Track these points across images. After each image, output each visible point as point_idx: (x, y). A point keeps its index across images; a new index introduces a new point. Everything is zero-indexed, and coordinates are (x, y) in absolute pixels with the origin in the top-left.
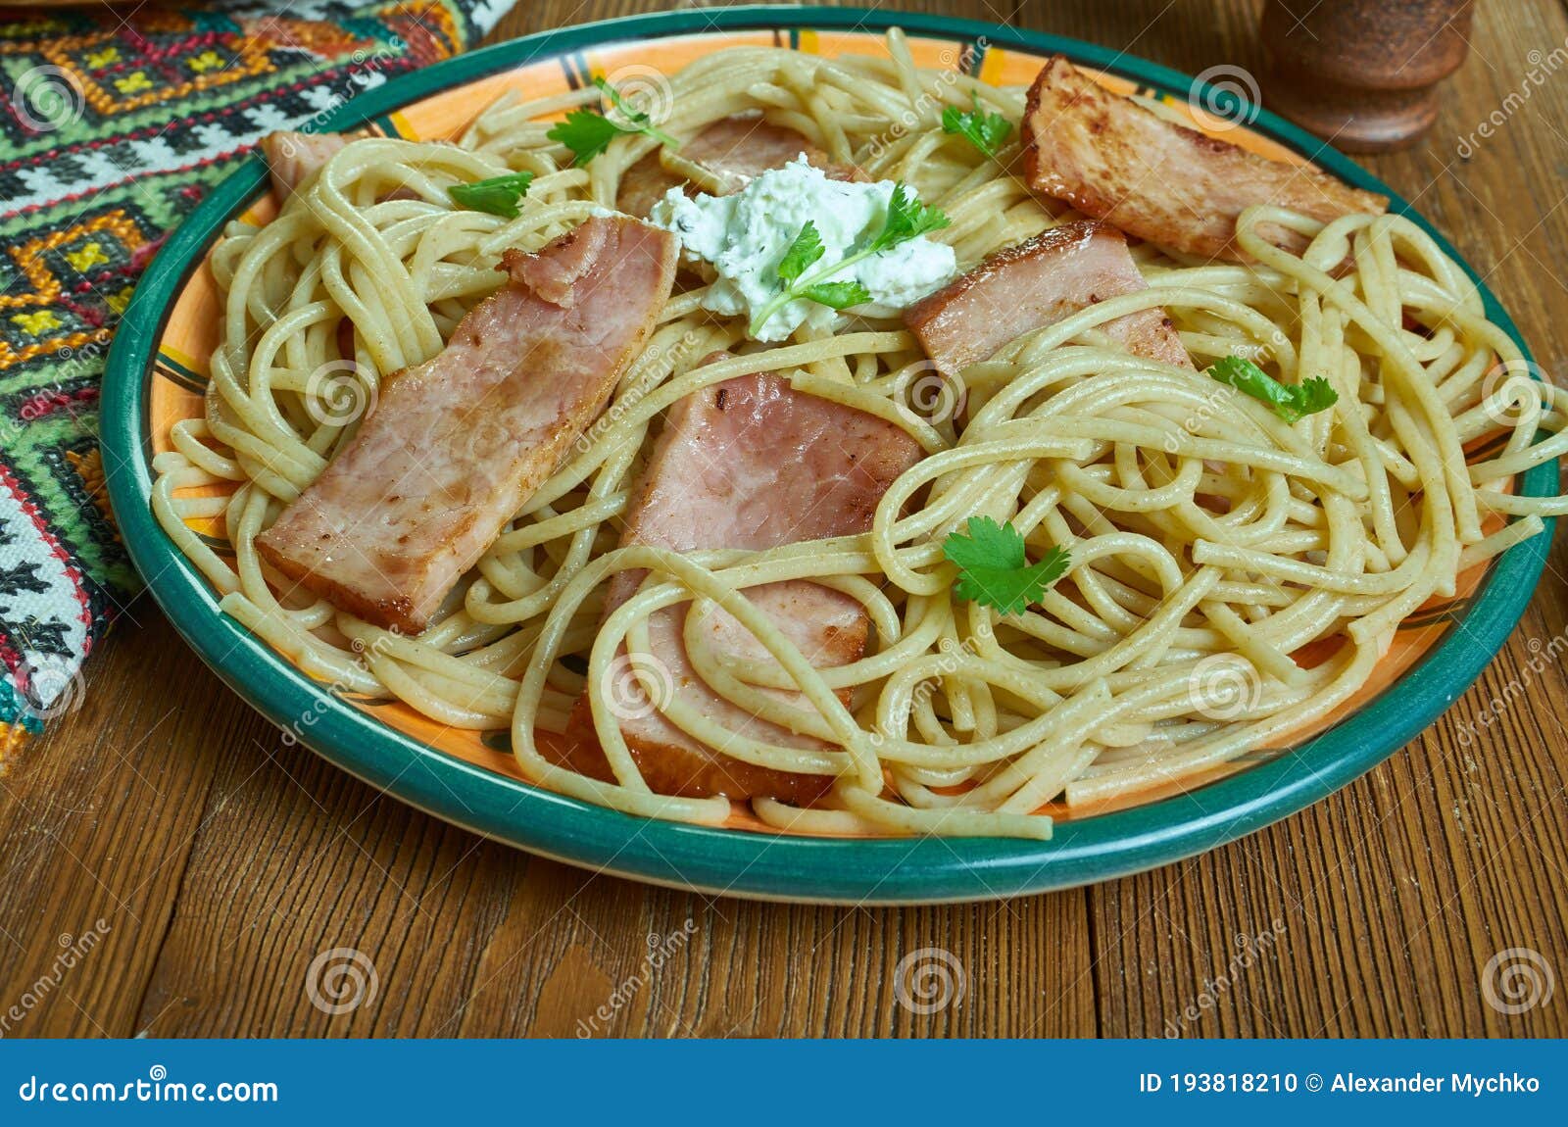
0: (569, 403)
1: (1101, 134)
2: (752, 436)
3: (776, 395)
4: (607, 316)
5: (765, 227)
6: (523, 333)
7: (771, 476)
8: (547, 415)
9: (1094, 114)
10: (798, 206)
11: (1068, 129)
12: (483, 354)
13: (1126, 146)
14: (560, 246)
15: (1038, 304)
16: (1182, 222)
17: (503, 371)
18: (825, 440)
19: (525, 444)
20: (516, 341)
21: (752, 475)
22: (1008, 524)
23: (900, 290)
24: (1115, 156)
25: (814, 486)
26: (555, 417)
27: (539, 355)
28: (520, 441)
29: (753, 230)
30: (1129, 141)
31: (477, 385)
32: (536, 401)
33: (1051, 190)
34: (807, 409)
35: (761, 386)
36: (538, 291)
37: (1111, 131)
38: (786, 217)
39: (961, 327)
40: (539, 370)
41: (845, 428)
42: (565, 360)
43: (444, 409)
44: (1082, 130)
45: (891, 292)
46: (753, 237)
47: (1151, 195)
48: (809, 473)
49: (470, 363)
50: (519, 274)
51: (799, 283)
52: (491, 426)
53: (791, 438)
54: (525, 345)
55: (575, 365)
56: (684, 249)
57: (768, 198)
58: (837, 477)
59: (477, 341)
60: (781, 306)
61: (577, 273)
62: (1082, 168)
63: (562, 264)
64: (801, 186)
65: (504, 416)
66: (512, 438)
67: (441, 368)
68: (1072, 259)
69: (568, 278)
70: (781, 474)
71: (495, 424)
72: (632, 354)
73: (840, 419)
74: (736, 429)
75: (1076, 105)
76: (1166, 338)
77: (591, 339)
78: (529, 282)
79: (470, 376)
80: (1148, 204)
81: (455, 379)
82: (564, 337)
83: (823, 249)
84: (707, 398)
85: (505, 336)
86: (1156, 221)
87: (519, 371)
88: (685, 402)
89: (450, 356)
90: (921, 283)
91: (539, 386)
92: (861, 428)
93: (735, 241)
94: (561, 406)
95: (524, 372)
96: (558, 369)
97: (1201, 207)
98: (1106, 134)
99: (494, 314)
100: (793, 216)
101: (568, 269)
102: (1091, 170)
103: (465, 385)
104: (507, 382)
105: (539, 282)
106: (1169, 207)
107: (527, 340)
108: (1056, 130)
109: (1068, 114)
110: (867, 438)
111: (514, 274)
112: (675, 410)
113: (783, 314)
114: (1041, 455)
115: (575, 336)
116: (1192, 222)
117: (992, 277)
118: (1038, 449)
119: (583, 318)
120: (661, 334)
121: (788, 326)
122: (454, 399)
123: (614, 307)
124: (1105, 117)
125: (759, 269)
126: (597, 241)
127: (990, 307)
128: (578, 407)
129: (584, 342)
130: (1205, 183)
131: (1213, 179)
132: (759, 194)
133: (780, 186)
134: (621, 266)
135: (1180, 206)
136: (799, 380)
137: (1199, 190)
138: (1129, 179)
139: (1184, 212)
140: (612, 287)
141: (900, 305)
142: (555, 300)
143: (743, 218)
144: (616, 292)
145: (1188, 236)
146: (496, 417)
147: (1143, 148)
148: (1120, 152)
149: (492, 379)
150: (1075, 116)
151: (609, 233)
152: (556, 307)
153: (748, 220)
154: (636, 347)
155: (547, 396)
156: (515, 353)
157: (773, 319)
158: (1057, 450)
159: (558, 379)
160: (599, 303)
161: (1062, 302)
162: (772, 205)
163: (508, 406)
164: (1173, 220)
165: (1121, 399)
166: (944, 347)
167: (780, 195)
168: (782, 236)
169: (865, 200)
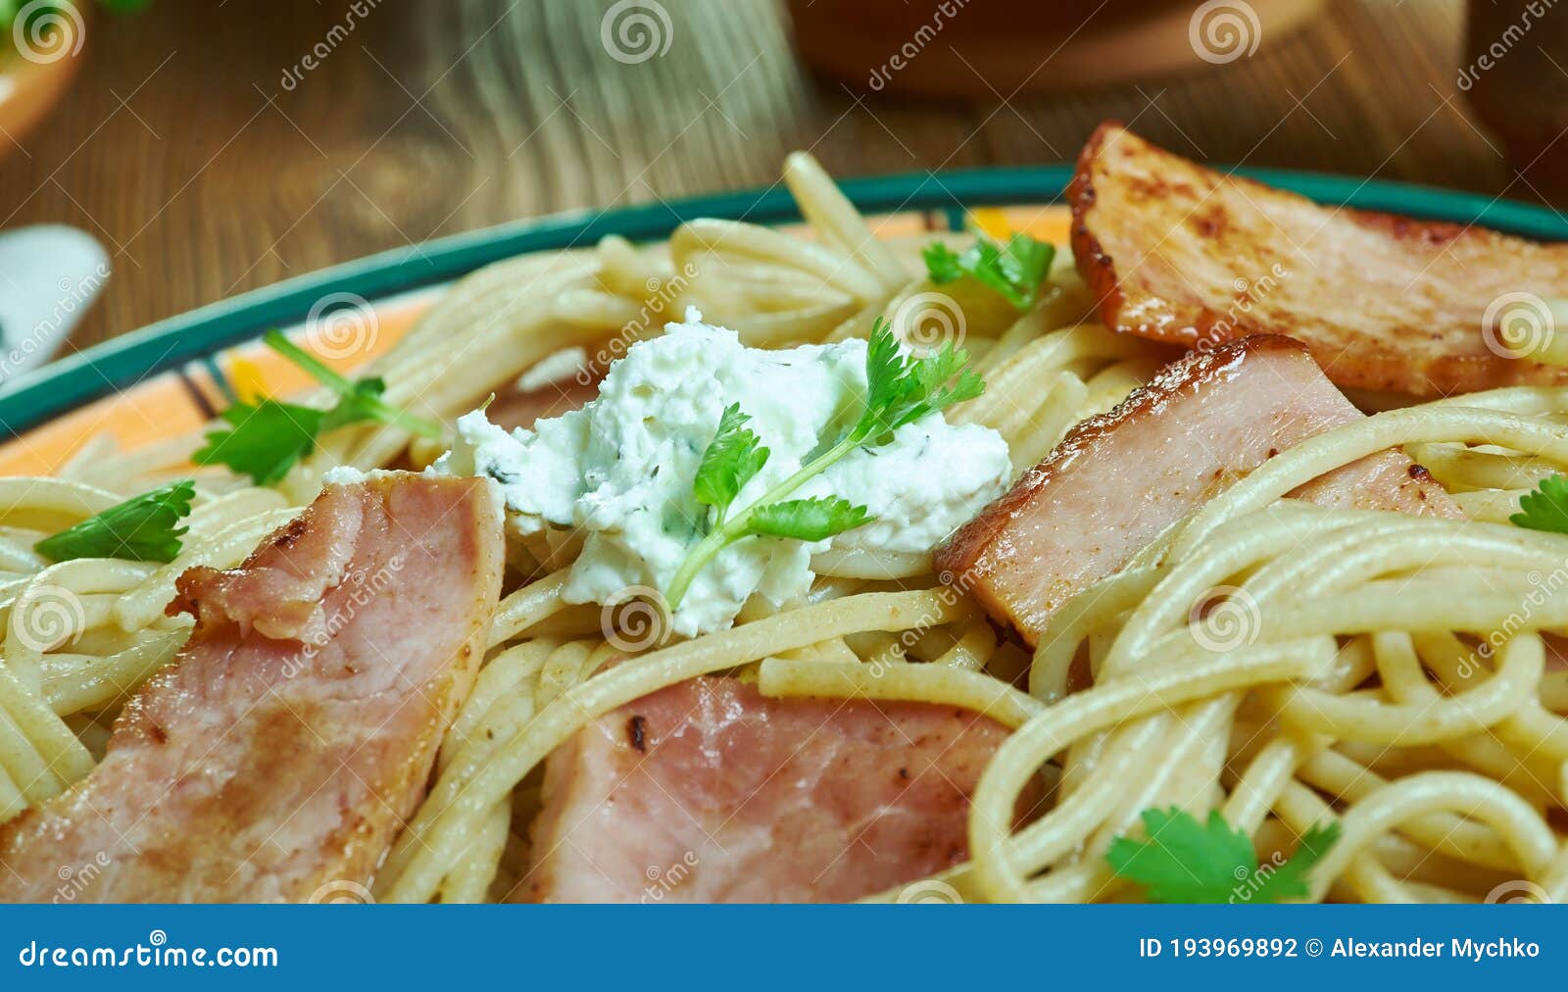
0: (355, 794)
1: (1219, 236)
2: (708, 787)
3: (735, 713)
4: (393, 640)
5: (650, 442)
6: (242, 706)
7: (760, 838)
8: (320, 819)
9: (1197, 209)
10: (705, 389)
11: (1158, 234)
12: (173, 754)
13: (1269, 252)
14: (282, 542)
15: (1175, 487)
16: (1403, 346)
17: (217, 774)
18: (845, 762)
19: (291, 875)
20: (232, 720)
21: (724, 844)
22: (1215, 815)
23: (919, 514)
24: (1250, 265)
25: (844, 835)
26: (335, 821)
27: (281, 731)
28: (278, 871)
29: (629, 450)
30: (1273, 243)
31: (175, 806)
32: (293, 804)
33: (1151, 328)
34: (798, 724)
35: (705, 699)
36: (257, 625)
37: (1234, 230)
38: (687, 415)
39: (1045, 549)
40: (287, 753)
41: (875, 739)
42: (333, 727)
43: (123, 858)
44: (1181, 233)
45: (905, 520)
46: (633, 461)
47: (1336, 316)
48: (827, 818)
49: (154, 773)
50: (216, 608)
51: (735, 512)
52: (219, 864)
53: (782, 772)
54: (249, 722)
55: (354, 729)
56: (510, 511)
57: (645, 391)
58: (884, 811)
59: (159, 736)
60: (712, 558)
61: (322, 583)
62: (1199, 290)
63: (291, 572)
64: (701, 360)
65: (239, 842)
66: (262, 871)
67: (101, 791)
68: (1221, 400)
69: (311, 591)
70: (777, 832)
71: (226, 859)
72: (455, 693)
73: (863, 728)
74: (676, 778)
75: (1163, 197)
76: (1422, 496)
77: (375, 685)
78: (236, 614)
79: (160, 794)
80: (1334, 329)
81: (134, 808)
82: (319, 691)
83: (765, 454)
84: (611, 734)
85: (210, 717)
86: (1355, 349)
87: (251, 765)
88: (572, 747)
89: (115, 768)
90: (956, 495)
91: (293, 779)
92: (904, 732)
93: (598, 476)
94: (343, 800)
95: (259, 766)
96: (324, 743)
97: (1431, 322)
98: (1228, 237)
99: (181, 685)
100: (699, 408)
101: (304, 577)
102: (1216, 292)
103: (154, 812)
104: (230, 788)
105: (255, 611)
106: (1373, 328)
107: (255, 714)
108: (1136, 238)
109: (1154, 209)
110: (921, 742)
111: (204, 610)
112: (556, 767)
113: (718, 575)
114: (1246, 681)
115: (342, 686)
116: (1421, 344)
117: (1081, 458)
118: (1239, 671)
119: (348, 655)
120: (497, 663)
121: (730, 596)
122: (137, 837)
123: (402, 624)
124: (1218, 211)
125: (656, 507)
126: (347, 524)
127: (1091, 508)
128: (375, 794)
129: (360, 692)
130: (1428, 292)
131: (1441, 286)
132: (627, 385)
133: (662, 364)
135: (1393, 325)
136: (772, 679)
137: (1422, 303)
138: (1288, 298)
139: (1402, 331)
140: (392, 593)
141: (925, 546)
142: (290, 633)
143: (608, 435)
144: (400, 599)
145: (1421, 363)
146: (225, 847)
147: (1298, 253)
148: (1260, 261)
149: (202, 790)
150: (1164, 213)
151: (366, 509)
152: (292, 647)
153: (618, 437)
154: (460, 681)
155: (309, 789)
156: (236, 740)
157: (701, 588)
158: (1272, 665)
159: (328, 761)
160: (374, 623)
161: (1218, 474)
162: (656, 401)
163: (243, 825)
164: (1386, 345)
165: (1367, 565)
166: (1024, 589)
167: (666, 382)
168: (685, 451)
169: (821, 368)
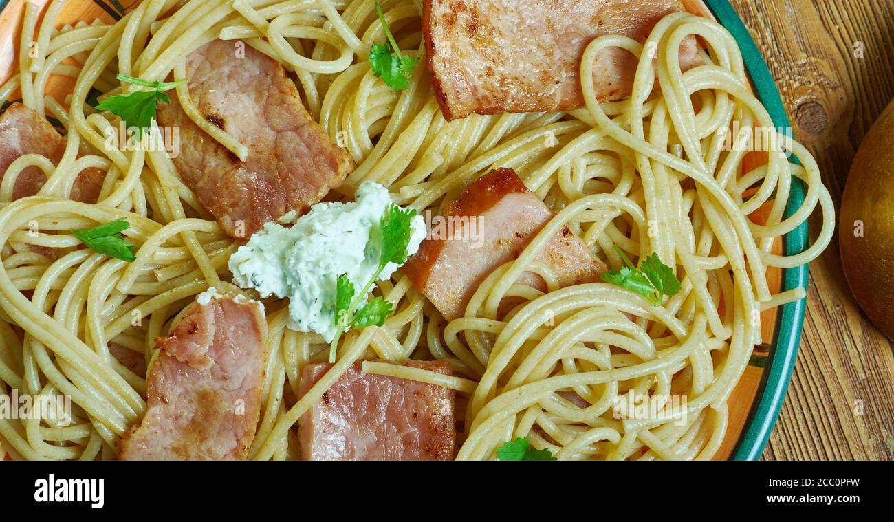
0: (240, 434)
4: (237, 367)
6: (189, 387)
7: (373, 436)
8: (230, 443)
12: (171, 407)
14: (191, 333)
20: (187, 392)
25: (400, 438)
26: (235, 444)
27: (205, 400)
31: (179, 428)
32: (219, 434)
34: (375, 378)
36: (189, 365)
40: (211, 412)
42: (224, 404)
43: (165, 449)
46: (305, 284)
49: (167, 416)
54: (194, 394)
58: (410, 429)
59: (164, 400)
61: (208, 346)
63: (197, 343)
70: (378, 433)
75: (455, 22)
76: (568, 244)
78: (181, 359)
79: (170, 424)
81: (163, 429)
82: (217, 386)
85: (179, 390)
87: (198, 413)
89: (153, 416)
91: (216, 424)
94: (236, 436)
95: (201, 413)
96: (223, 411)
99: (166, 377)
101: (202, 345)
103: (171, 431)
104: (194, 422)
105: (187, 358)
107: (195, 391)
111: (168, 354)
115: (224, 384)
119: (224, 371)
122: (169, 441)
123: (239, 359)
124: (474, 13)
128: (247, 434)
129: (230, 387)
134: (232, 328)
136: (367, 367)
139: (545, 77)
146: (199, 449)
149: (184, 422)
155: (224, 429)
156: (190, 401)
159: (226, 418)
160: (229, 359)
163: (203, 439)
